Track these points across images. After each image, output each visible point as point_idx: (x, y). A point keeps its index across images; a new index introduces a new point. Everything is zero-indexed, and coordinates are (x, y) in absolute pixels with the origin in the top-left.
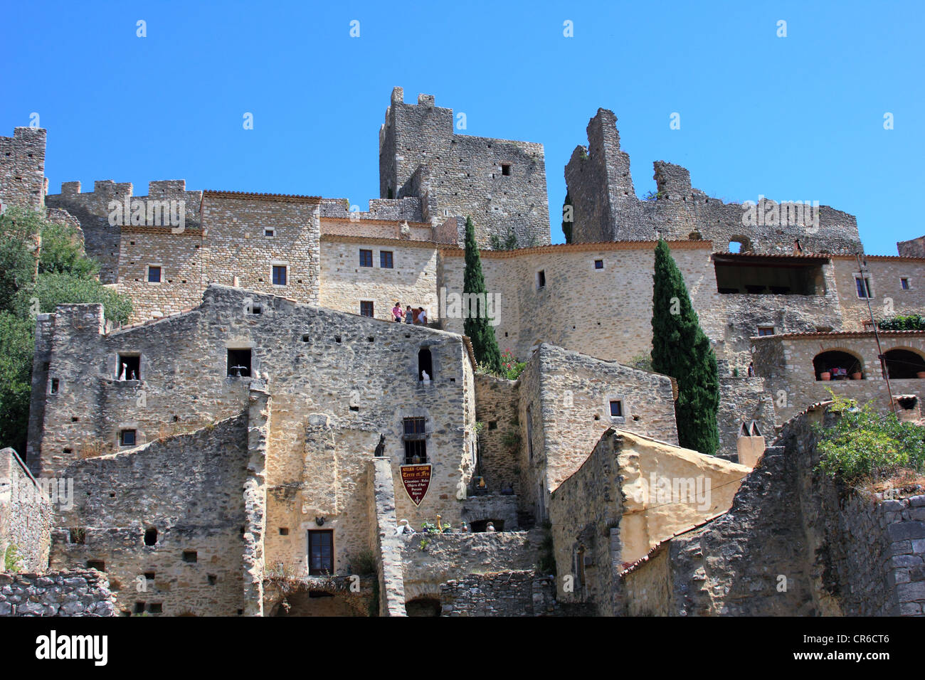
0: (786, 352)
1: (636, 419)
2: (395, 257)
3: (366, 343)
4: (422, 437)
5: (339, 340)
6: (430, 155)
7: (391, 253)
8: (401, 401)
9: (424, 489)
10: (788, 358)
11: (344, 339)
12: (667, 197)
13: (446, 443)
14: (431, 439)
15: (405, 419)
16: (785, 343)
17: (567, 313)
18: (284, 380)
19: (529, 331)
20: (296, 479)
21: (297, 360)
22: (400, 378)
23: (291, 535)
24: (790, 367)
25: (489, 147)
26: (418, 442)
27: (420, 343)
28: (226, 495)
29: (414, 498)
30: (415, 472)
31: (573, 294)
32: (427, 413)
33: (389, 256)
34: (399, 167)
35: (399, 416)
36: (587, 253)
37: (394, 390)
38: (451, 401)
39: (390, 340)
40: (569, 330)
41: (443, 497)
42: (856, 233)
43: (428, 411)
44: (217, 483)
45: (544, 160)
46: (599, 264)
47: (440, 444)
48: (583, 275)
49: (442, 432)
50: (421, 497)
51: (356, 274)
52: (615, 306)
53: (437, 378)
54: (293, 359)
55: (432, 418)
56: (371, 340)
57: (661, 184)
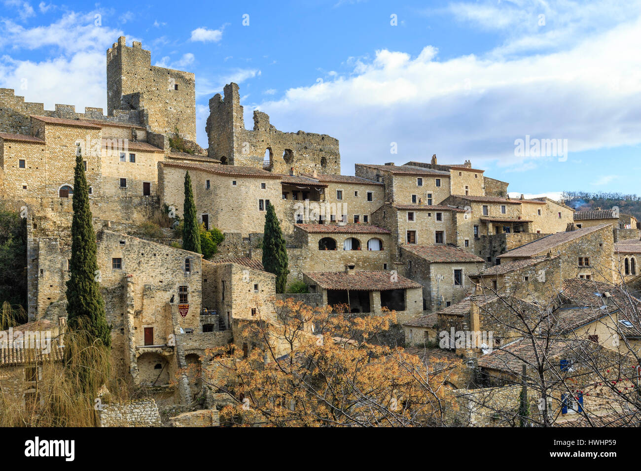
0: (309, 238)
1: (262, 291)
2: (136, 157)
3: (165, 256)
4: (185, 293)
5: (155, 255)
6: (139, 77)
7: (134, 155)
8: (179, 280)
9: (186, 313)
10: (309, 240)
11: (157, 254)
12: (258, 129)
13: (195, 296)
14: (189, 294)
15: (180, 286)
16: (309, 235)
17: (219, 203)
18: (135, 271)
19: (201, 206)
20: (140, 309)
21: (139, 263)
22: (178, 270)
23: (138, 330)
24: (310, 244)
25: (168, 73)
26: (185, 295)
27: (186, 257)
28: (115, 317)
29: (183, 316)
30: (183, 306)
31: (223, 195)
32: (188, 285)
33: (133, 156)
34: (123, 83)
35: (177, 286)
36: (230, 178)
37: (175, 275)
38: (197, 280)
39: (174, 256)
40: (220, 210)
41: (193, 316)
42: (338, 149)
43: (188, 284)
44: (111, 312)
45: (195, 83)
46: (235, 183)
47: (193, 296)
48: (228, 187)
49: (193, 292)
50: (185, 316)
51: (118, 165)
52: (240, 203)
53: (192, 271)
54: (138, 262)
55: (190, 287)
56: (167, 255)
57: (256, 122)
